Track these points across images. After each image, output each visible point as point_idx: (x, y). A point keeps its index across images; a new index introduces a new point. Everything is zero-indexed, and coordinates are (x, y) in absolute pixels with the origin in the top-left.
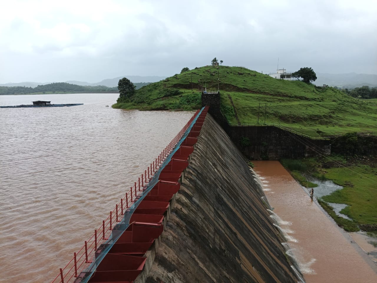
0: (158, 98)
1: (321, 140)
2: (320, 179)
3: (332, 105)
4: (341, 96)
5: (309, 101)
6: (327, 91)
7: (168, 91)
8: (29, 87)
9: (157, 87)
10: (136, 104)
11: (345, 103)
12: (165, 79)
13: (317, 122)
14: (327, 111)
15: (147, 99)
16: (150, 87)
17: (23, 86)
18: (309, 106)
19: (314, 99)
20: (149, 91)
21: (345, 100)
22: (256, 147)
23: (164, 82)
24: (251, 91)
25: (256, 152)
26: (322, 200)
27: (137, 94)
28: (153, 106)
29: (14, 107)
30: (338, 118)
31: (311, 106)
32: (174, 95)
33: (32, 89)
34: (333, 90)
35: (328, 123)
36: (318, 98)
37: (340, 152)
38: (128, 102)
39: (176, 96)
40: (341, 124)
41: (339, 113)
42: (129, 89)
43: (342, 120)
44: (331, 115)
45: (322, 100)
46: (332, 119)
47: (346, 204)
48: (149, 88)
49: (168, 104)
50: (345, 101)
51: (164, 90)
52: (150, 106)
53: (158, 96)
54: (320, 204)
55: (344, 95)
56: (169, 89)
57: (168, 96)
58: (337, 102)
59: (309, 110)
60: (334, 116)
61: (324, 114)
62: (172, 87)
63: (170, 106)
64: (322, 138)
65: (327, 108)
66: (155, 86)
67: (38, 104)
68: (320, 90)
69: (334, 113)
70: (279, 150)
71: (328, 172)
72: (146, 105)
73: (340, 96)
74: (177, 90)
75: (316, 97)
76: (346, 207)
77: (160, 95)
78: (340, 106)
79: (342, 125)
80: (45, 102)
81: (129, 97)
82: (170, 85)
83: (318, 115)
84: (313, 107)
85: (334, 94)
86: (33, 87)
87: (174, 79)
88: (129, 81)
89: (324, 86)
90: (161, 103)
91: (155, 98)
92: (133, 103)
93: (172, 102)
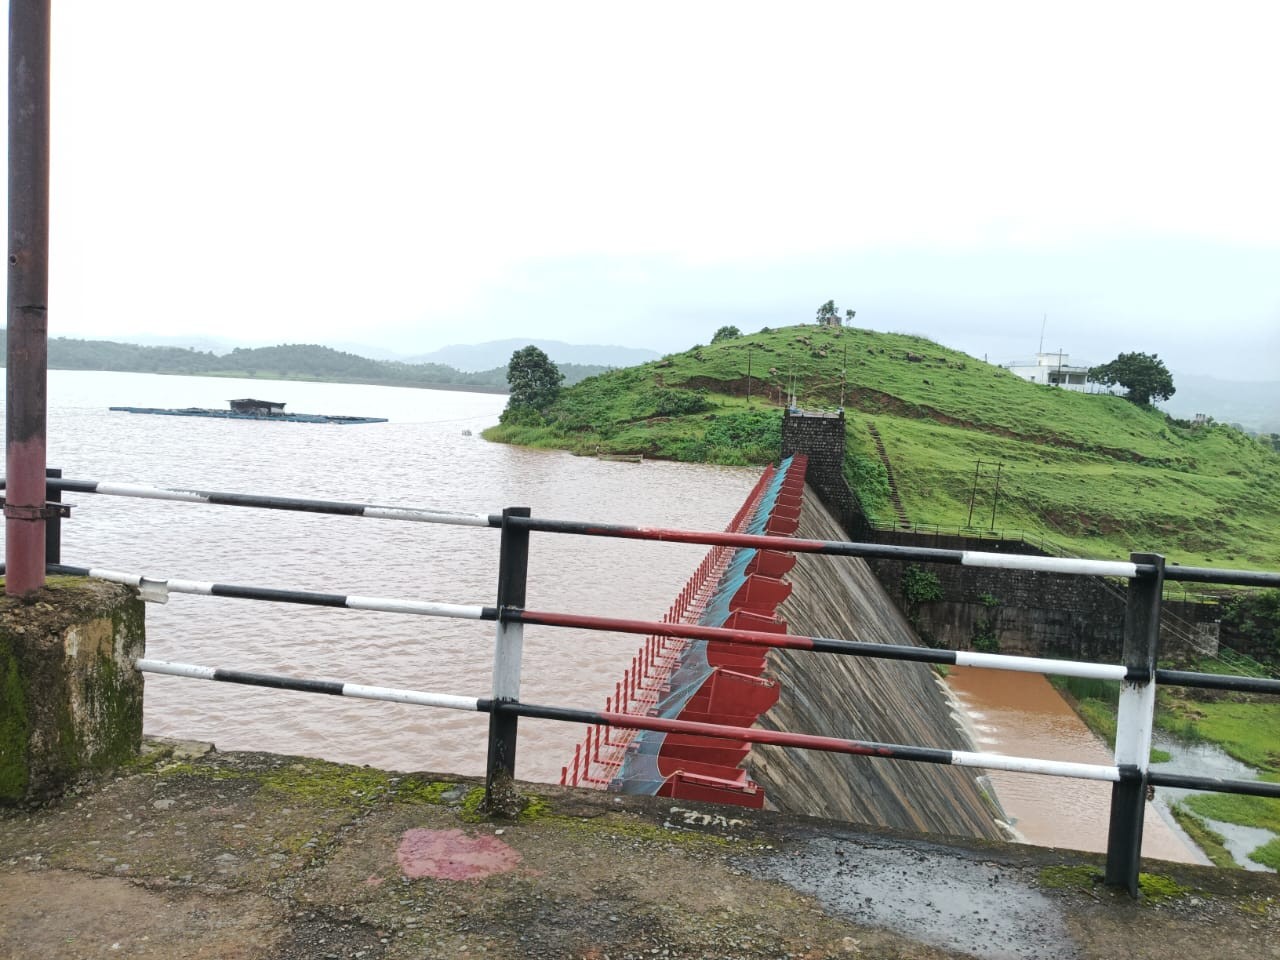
0: (635, 419)
1: (1187, 604)
2: (1181, 738)
3: (1228, 486)
4: (1257, 457)
5: (1147, 465)
6: (1209, 435)
7: (668, 399)
8: (206, 351)
9: (632, 381)
10: (562, 433)
11: (1271, 484)
12: (658, 359)
13: (1173, 539)
14: (1207, 505)
15: (597, 419)
16: (609, 381)
17: (188, 349)
18: (1146, 482)
19: (1164, 463)
20: (607, 393)
21: (1271, 473)
22: (958, 606)
23: (656, 368)
24: (948, 418)
25: (957, 624)
26: (1185, 809)
27: (565, 401)
28: (618, 442)
29: (170, 413)
30: (1248, 531)
31: (1153, 486)
32: (688, 411)
33: (216, 357)
34: (1229, 436)
35: (1211, 547)
36: (1178, 460)
37: (1252, 650)
38: (535, 424)
39: (694, 417)
40: (1257, 552)
41: (1250, 515)
42: (543, 384)
43: (1261, 539)
44: (1223, 520)
45: (1192, 466)
46: (1224, 535)
47: (1272, 830)
48: (607, 386)
49: (667, 439)
50: (1270, 476)
51: (657, 395)
52: (607, 442)
53: (636, 413)
54: (1179, 821)
55: (1267, 455)
56: (672, 390)
57: (669, 414)
58: (1245, 477)
59: (1147, 499)
60: (1235, 523)
61: (1197, 514)
62: (681, 385)
63: (674, 447)
64: (1188, 594)
65: (1211, 495)
66: (627, 379)
67: (246, 409)
68: (1185, 432)
69: (1233, 514)
70: (1036, 626)
71: (1206, 716)
72: (593, 439)
73: (1253, 458)
74: (699, 395)
75: (1172, 456)
76: (1273, 843)
77: (642, 411)
78: (1254, 491)
79: (1259, 558)
80: (268, 405)
81: (540, 407)
82: (677, 380)
83: (1176, 516)
84: (1158, 486)
85: (1235, 448)
86: (219, 353)
87: (688, 360)
88: (544, 358)
89: (1200, 419)
90: (643, 434)
91: (623, 419)
92: (552, 428)
93: (681, 434)
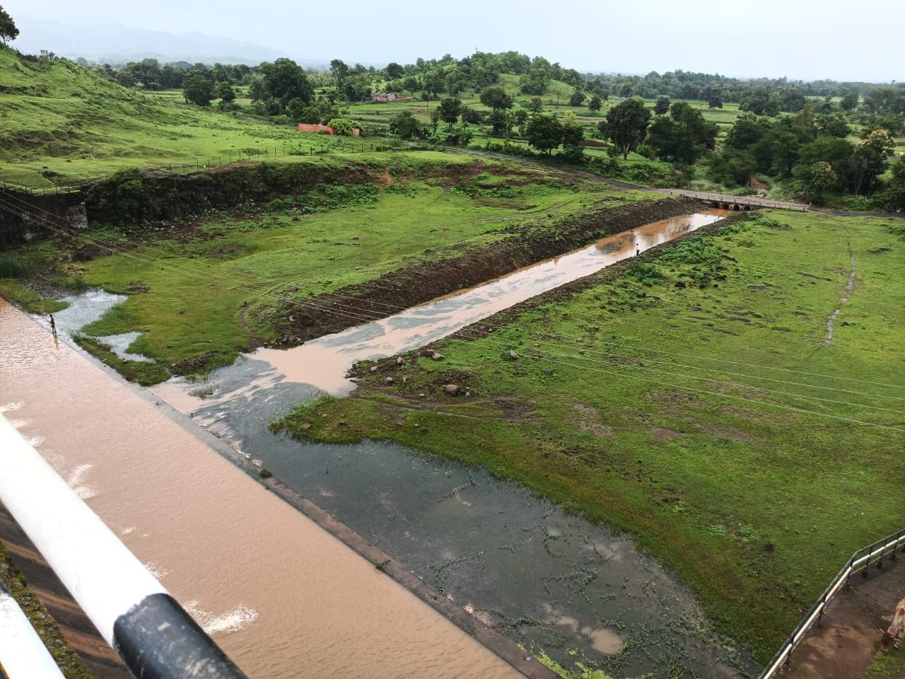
1: (59, 195)
2: (73, 289)
3: (72, 105)
4: (91, 82)
5: (8, 93)
6: (53, 67)
11: (103, 101)
13: (40, 149)
14: (61, 120)
18: (10, 107)
19: (22, 90)
21: (102, 92)
26: (83, 335)
30: (92, 136)
31: (16, 109)
34: (67, 67)
35: (69, 151)
36: (32, 87)
37: (110, 219)
40: (100, 151)
41: (93, 124)
43: (101, 140)
44: (74, 131)
45: (44, 91)
46: (77, 142)
47: (138, 330)
50: (102, 95)
54: (80, 345)
55: (97, 80)
58: (85, 97)
59: (13, 120)
60: (81, 132)
61: (53, 128)
64: (58, 188)
65: (61, 112)
68: (34, 65)
69: (80, 125)
71: (88, 270)
73: (88, 82)
75: (28, 85)
78: (91, 107)
79: (103, 154)
83: (38, 131)
84: (21, 110)
85: (74, 76)
89: (45, 54)
